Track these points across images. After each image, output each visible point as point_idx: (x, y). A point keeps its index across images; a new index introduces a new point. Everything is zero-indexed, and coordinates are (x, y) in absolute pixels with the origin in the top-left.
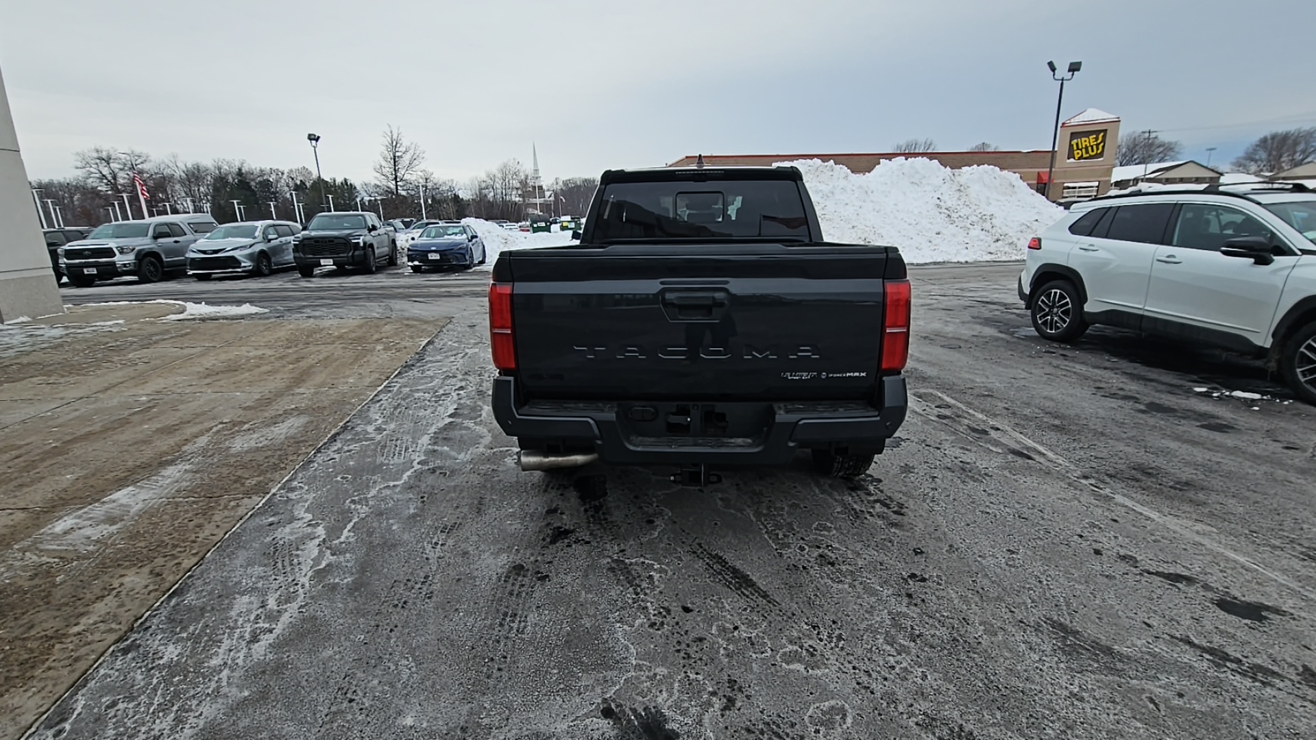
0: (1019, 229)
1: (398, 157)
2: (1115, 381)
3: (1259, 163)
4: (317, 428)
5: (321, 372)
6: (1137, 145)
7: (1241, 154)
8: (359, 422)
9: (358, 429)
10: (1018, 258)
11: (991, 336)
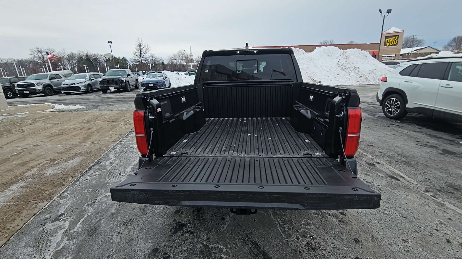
0: (369, 72)
1: (141, 49)
2: (424, 138)
3: (453, 47)
4: (86, 163)
5: (96, 135)
6: (408, 41)
7: (446, 43)
8: (104, 159)
9: (102, 163)
10: (369, 83)
11: (366, 117)
